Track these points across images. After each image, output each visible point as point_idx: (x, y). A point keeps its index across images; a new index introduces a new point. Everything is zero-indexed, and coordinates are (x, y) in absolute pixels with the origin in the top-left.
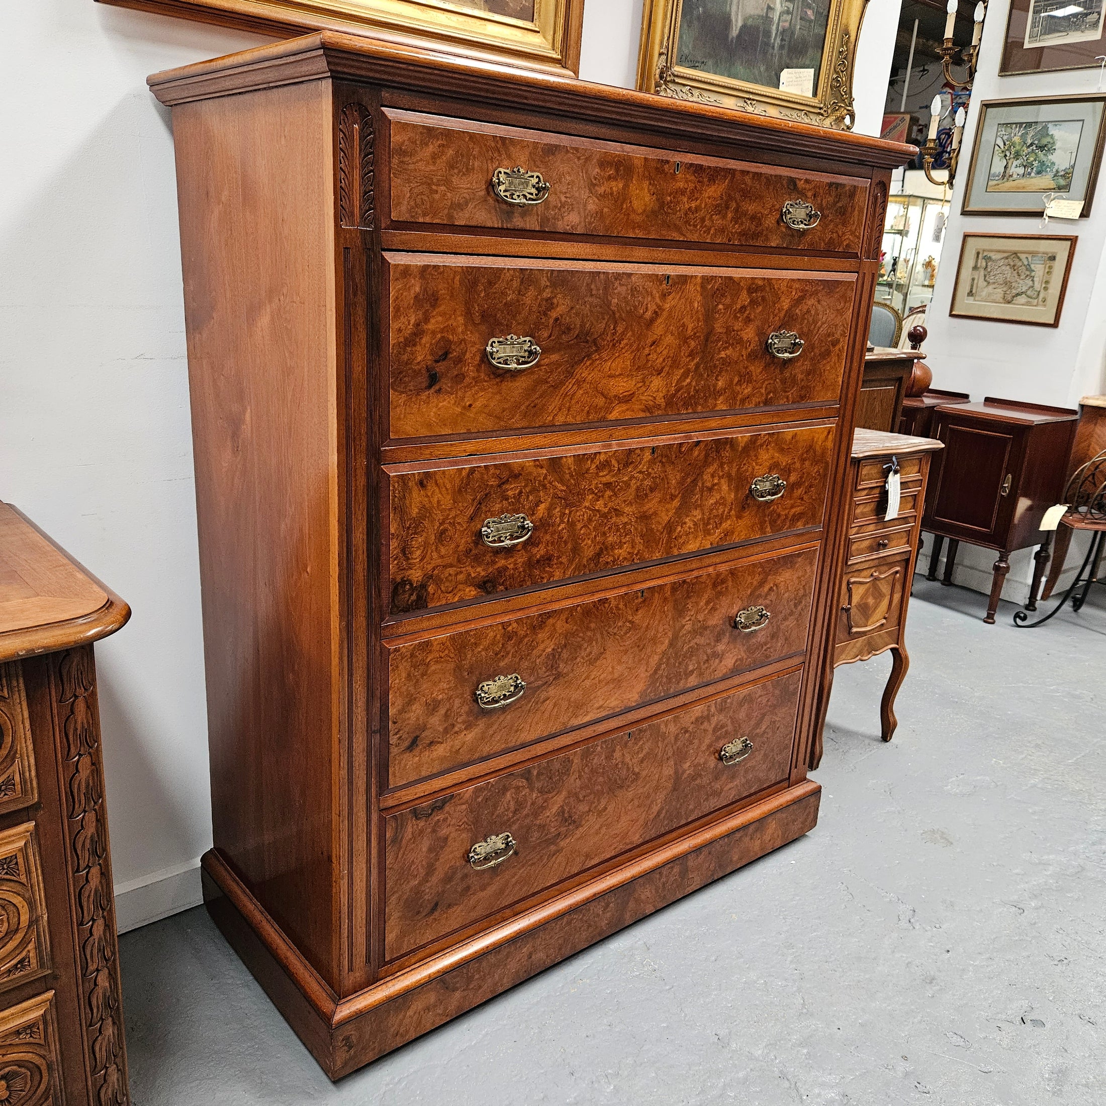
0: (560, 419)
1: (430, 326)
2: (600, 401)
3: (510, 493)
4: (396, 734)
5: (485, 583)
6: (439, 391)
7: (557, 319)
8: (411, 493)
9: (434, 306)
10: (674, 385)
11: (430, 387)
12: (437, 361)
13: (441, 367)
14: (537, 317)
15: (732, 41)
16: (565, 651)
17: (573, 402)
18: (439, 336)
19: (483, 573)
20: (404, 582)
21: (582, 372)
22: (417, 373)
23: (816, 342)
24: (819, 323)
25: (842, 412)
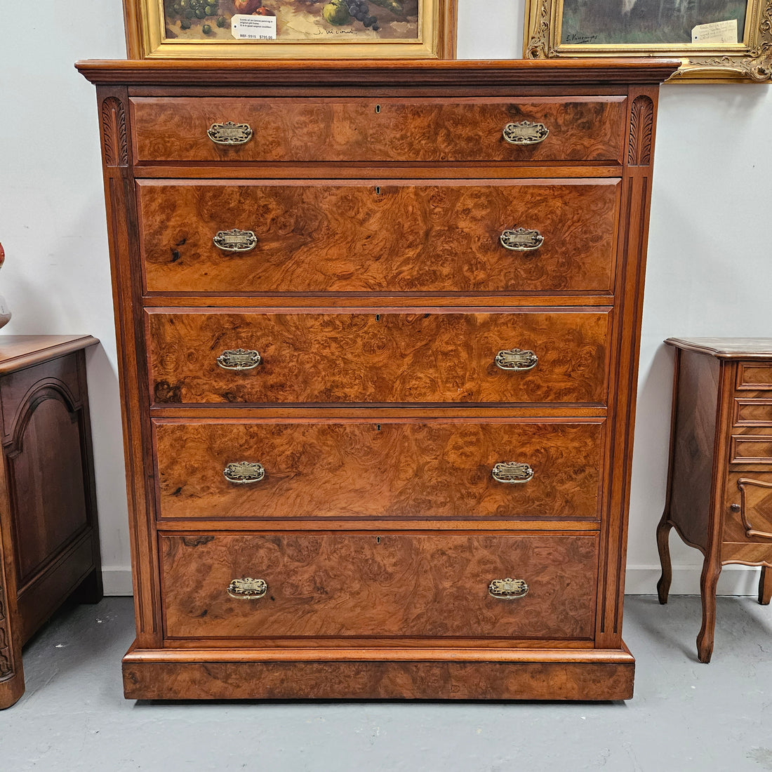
0: (283, 288)
1: (171, 223)
2: (320, 277)
3: (243, 335)
5: (227, 394)
6: (181, 264)
7: (273, 219)
8: (164, 326)
9: (173, 211)
10: (394, 268)
11: (174, 261)
12: (178, 245)
13: (181, 249)
14: (256, 218)
16: (303, 456)
17: (294, 276)
18: (178, 229)
19: (224, 387)
20: (163, 383)
21: (300, 255)
22: (164, 253)
23: (568, 239)
24: (569, 221)
25: (618, 302)
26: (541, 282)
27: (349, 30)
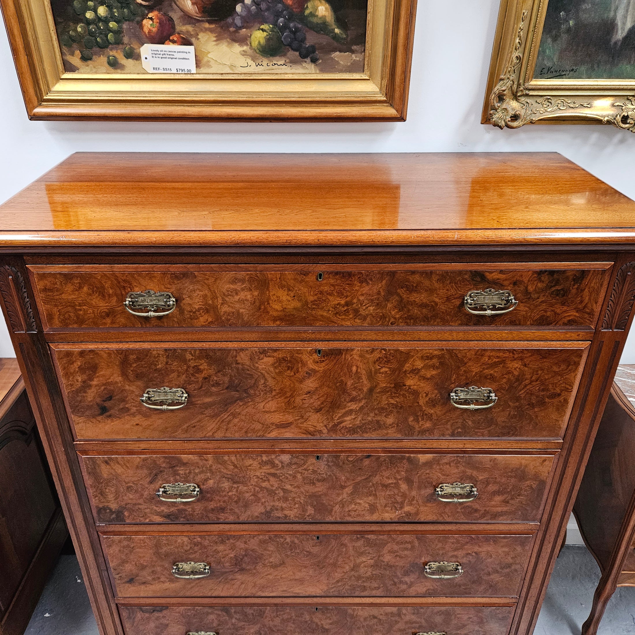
0: (219, 435)
1: (95, 382)
2: (259, 426)
3: (181, 472)
4: (118, 574)
5: (169, 515)
6: (110, 416)
7: (205, 378)
8: (99, 466)
9: (95, 372)
10: (336, 419)
11: (102, 414)
12: (104, 401)
13: (107, 404)
14: (186, 377)
15: (616, 43)
16: (246, 558)
17: (231, 425)
18: (103, 388)
19: (166, 511)
20: (105, 508)
21: (236, 408)
22: (90, 407)
23: (522, 396)
24: (527, 381)
25: (567, 446)
26: (489, 431)
27: (282, 62)
